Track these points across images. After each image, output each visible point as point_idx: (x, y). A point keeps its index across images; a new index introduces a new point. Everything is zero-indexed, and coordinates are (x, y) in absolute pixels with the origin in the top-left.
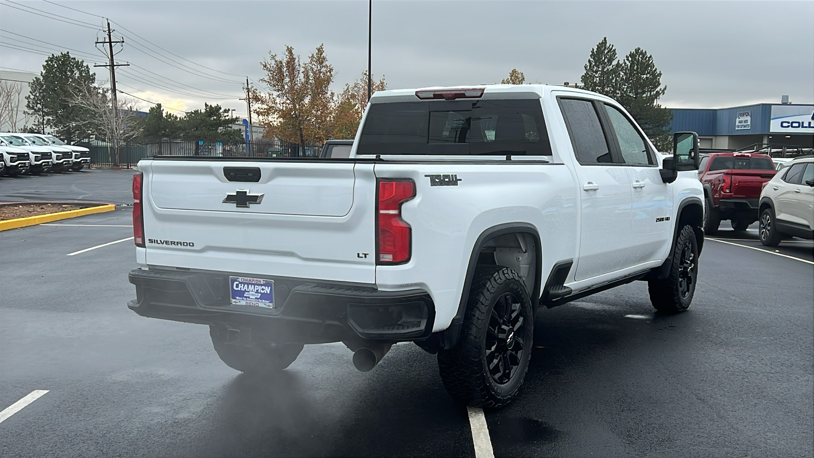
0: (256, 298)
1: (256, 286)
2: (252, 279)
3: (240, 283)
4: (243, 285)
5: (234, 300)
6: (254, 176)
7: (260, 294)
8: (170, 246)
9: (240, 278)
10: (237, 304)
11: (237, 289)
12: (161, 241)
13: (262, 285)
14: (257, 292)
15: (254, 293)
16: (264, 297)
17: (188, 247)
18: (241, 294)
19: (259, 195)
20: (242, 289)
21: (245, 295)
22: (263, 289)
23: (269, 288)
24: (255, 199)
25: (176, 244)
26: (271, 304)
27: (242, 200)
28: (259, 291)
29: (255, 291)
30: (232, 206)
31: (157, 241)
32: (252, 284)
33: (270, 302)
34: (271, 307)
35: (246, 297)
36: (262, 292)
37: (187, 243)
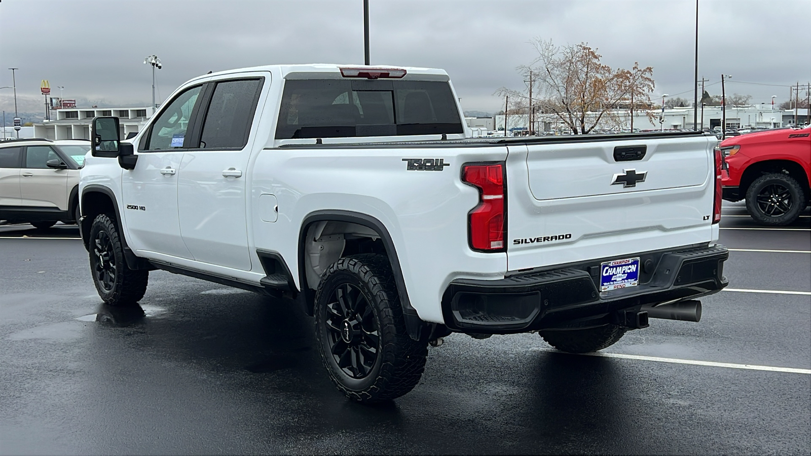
0: (623, 279)
1: (623, 267)
2: (621, 261)
3: (610, 267)
4: (615, 269)
5: (603, 287)
7: (626, 275)
8: (542, 243)
9: (612, 262)
10: (606, 290)
11: (606, 275)
12: (531, 239)
13: (628, 265)
14: (624, 273)
15: (621, 275)
16: (631, 276)
17: (565, 240)
18: (608, 279)
19: (645, 172)
20: (610, 274)
21: (612, 279)
22: (629, 269)
23: (636, 265)
24: (641, 177)
25: (550, 239)
26: (636, 282)
27: (630, 179)
28: (626, 272)
29: (622, 272)
30: (620, 187)
31: (526, 240)
32: (619, 266)
33: (635, 280)
34: (636, 285)
35: (613, 281)
36: (629, 271)
37: (563, 236)
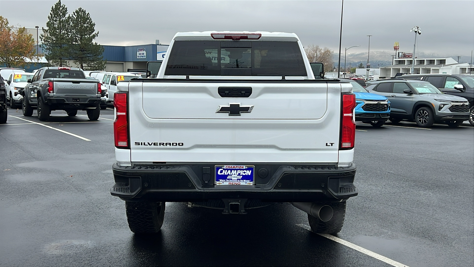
0: (238, 179)
1: (238, 171)
2: (236, 166)
3: (224, 169)
4: (226, 171)
5: (217, 182)
6: (246, 93)
7: (241, 176)
8: (159, 146)
9: (225, 166)
10: (221, 184)
11: (221, 174)
12: (149, 143)
13: (243, 170)
14: (239, 174)
15: (236, 176)
16: (245, 178)
17: (178, 146)
18: (224, 177)
19: (250, 106)
20: (225, 174)
21: (228, 178)
22: (244, 173)
23: (251, 171)
24: (246, 110)
25: (165, 145)
26: (252, 182)
27: (235, 110)
28: (241, 174)
29: (238, 174)
30: (226, 115)
31: (144, 143)
32: (234, 170)
33: (250, 181)
34: (252, 185)
35: (229, 179)
36: (244, 174)
37: (176, 144)
